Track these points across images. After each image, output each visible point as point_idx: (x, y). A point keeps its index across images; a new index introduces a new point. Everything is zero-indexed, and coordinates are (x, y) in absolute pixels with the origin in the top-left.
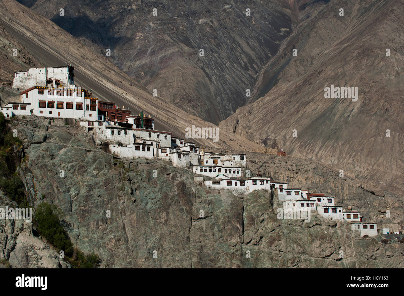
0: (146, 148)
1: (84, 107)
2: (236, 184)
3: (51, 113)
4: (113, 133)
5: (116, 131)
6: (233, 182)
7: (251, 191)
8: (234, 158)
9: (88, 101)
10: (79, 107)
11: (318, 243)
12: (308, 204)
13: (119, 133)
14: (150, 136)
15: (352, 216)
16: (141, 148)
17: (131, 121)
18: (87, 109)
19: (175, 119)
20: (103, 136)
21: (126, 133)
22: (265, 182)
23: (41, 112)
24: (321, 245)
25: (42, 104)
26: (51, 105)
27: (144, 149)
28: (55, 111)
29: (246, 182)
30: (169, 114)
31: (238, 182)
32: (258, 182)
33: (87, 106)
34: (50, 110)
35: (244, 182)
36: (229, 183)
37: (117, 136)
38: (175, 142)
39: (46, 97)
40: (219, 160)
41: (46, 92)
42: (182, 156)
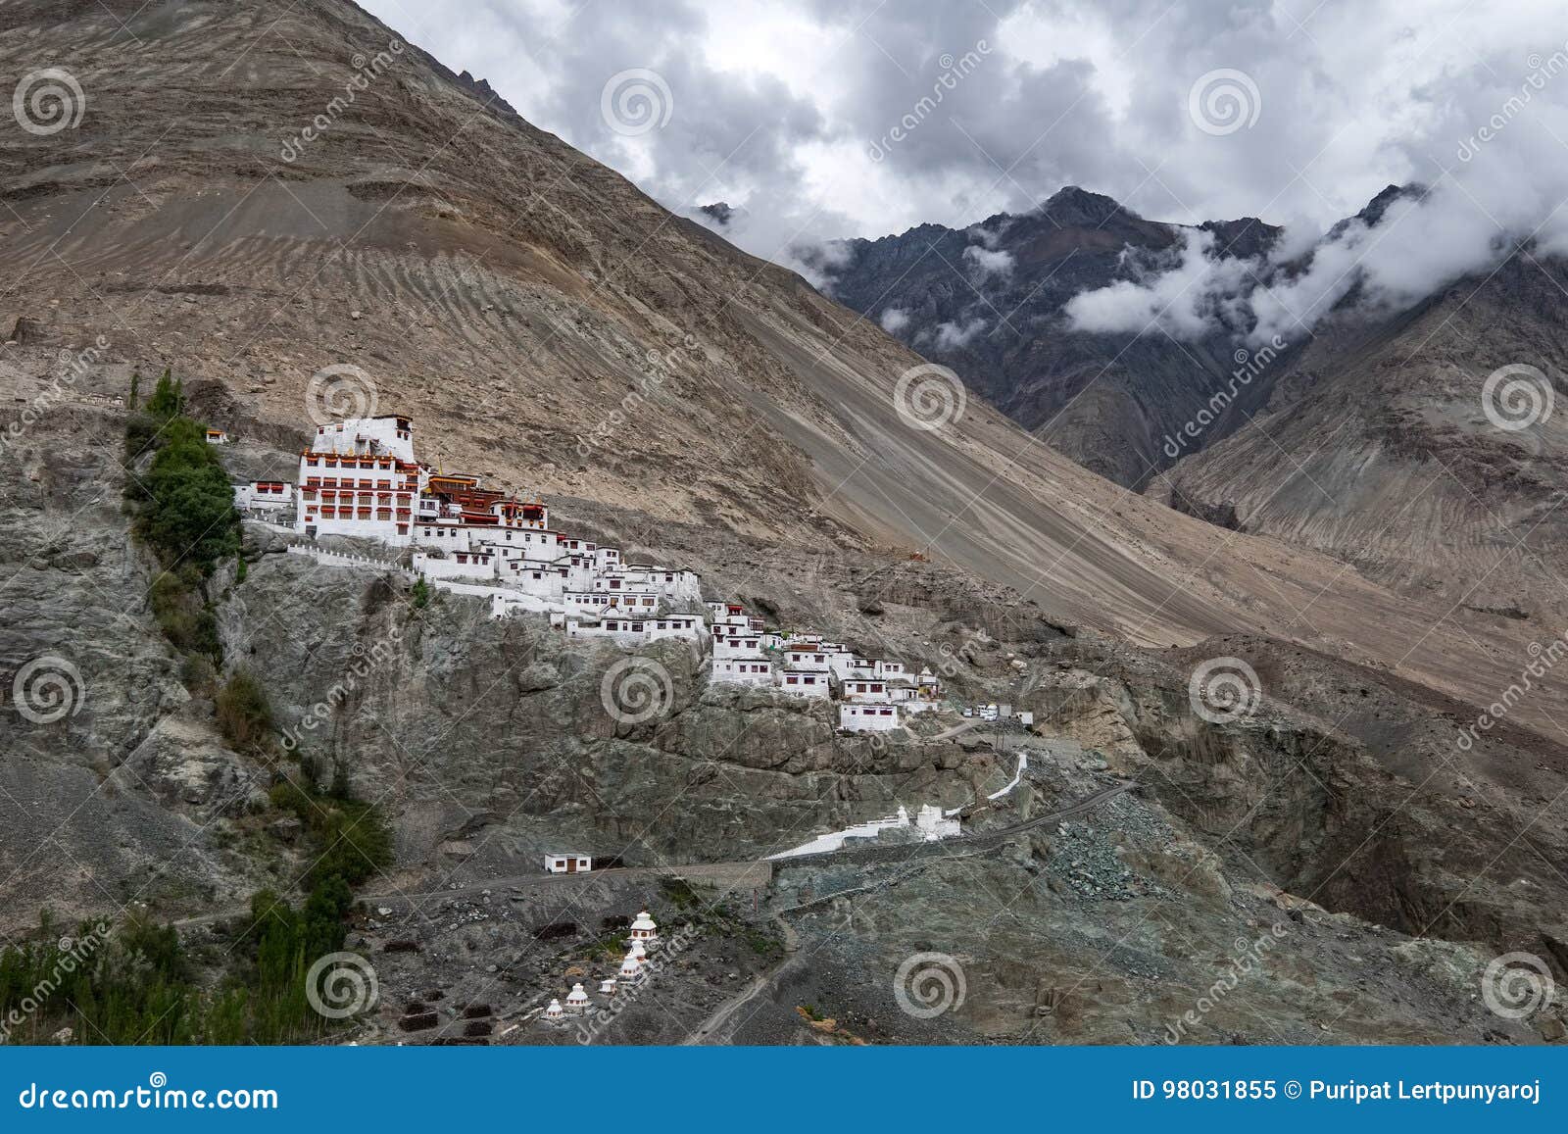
0: (480, 560)
2: (625, 628)
4: (428, 534)
5: (434, 530)
6: (620, 624)
7: (652, 640)
8: (654, 579)
9: (403, 478)
11: (757, 741)
12: (754, 667)
13: (441, 534)
14: (509, 537)
15: (868, 688)
16: (470, 559)
17: (498, 510)
19: (1041, 477)
21: (454, 535)
22: (683, 624)
24: (761, 744)
27: (476, 563)
29: (645, 624)
30: (1034, 468)
31: (630, 625)
32: (669, 624)
33: (401, 488)
35: (643, 625)
36: (612, 626)
37: (434, 541)
38: (574, 545)
39: (322, 471)
40: (622, 582)
41: (322, 461)
42: (543, 574)
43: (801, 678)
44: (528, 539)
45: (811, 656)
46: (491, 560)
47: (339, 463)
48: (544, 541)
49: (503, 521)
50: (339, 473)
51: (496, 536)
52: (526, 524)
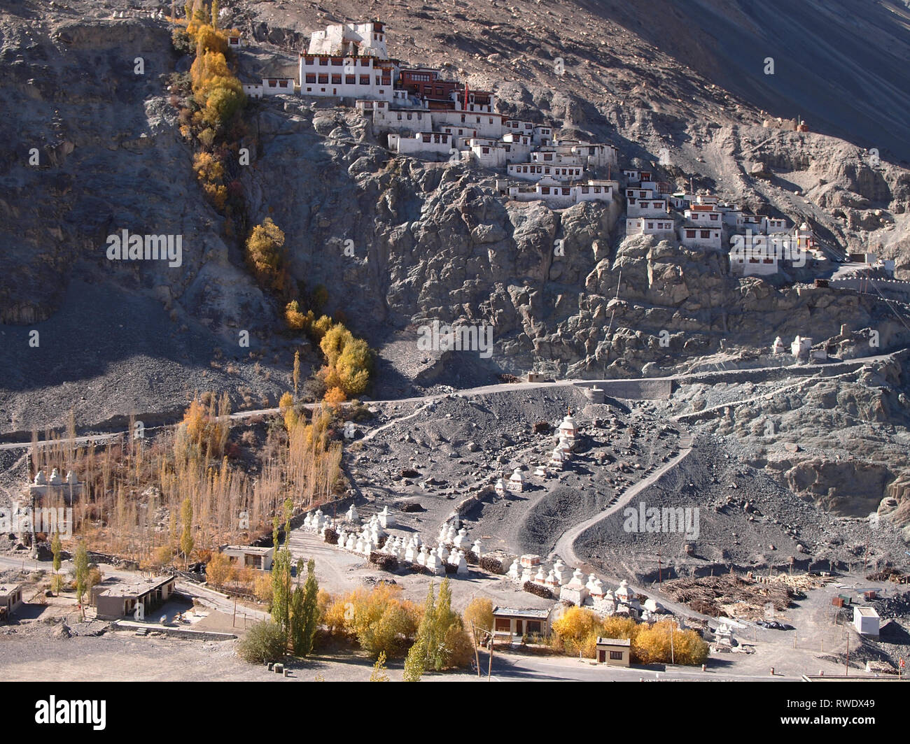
0: (441, 140)
1: (372, 80)
2: (556, 193)
3: (323, 90)
4: (400, 118)
5: (404, 115)
6: (552, 190)
7: (578, 202)
8: (579, 152)
9: (380, 72)
10: (365, 80)
12: (660, 225)
13: (409, 118)
14: (463, 120)
16: (433, 139)
17: (454, 97)
18: (378, 83)
20: (383, 123)
21: (420, 118)
22: (603, 189)
23: (309, 89)
25: (310, 78)
26: (323, 79)
27: (437, 141)
28: (330, 87)
29: (572, 189)
31: (560, 190)
32: (592, 190)
33: (378, 80)
34: (322, 86)
35: (569, 190)
36: (546, 190)
37: (405, 123)
38: (516, 126)
39: (317, 68)
40: (554, 155)
41: (317, 60)
42: (490, 149)
43: (698, 233)
44: (478, 120)
45: (707, 215)
46: (450, 138)
47: (330, 62)
48: (491, 123)
49: (458, 105)
50: (330, 69)
51: (453, 117)
52: (477, 108)
